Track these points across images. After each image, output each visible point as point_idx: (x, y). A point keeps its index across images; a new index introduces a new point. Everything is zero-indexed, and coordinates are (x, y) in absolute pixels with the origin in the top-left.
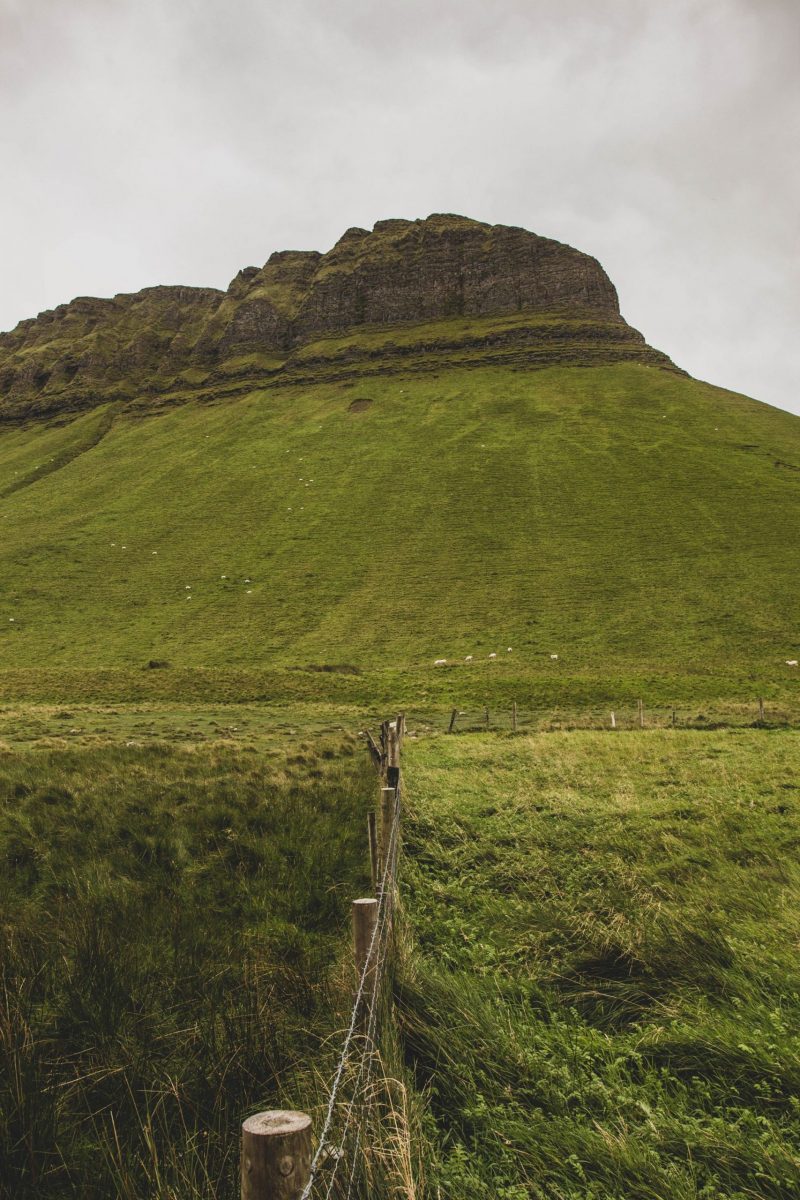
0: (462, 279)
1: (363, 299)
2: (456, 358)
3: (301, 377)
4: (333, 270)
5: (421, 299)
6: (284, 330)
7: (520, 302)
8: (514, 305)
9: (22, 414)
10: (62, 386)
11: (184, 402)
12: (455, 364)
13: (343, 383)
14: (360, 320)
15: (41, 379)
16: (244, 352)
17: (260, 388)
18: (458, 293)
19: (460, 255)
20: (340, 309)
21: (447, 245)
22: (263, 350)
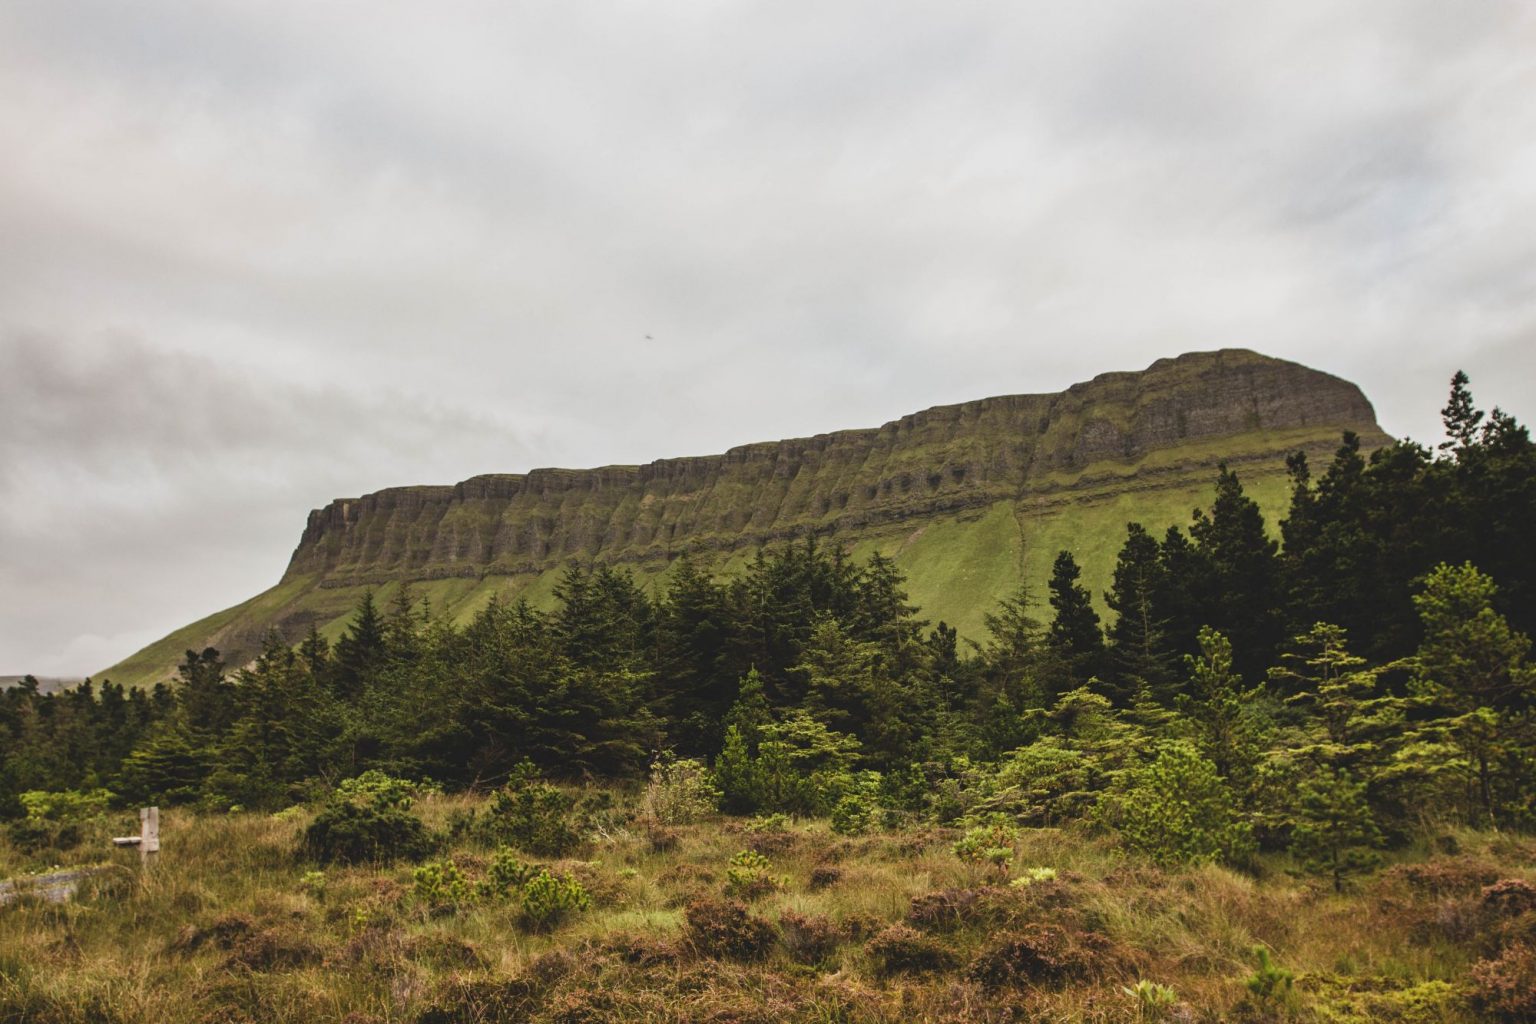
0: (1255, 401)
1: (1182, 419)
2: (1267, 466)
3: (1154, 484)
4: (1155, 395)
5: (1226, 417)
6: (1124, 441)
7: (1303, 418)
8: (1299, 421)
9: (929, 509)
10: (956, 487)
11: (1067, 503)
12: (1268, 472)
13: (1189, 489)
14: (1183, 434)
15: (934, 481)
16: (1098, 459)
17: (1124, 492)
18: (1254, 411)
19: (1252, 382)
20: (1166, 426)
21: (1240, 376)
22: (1111, 458)
